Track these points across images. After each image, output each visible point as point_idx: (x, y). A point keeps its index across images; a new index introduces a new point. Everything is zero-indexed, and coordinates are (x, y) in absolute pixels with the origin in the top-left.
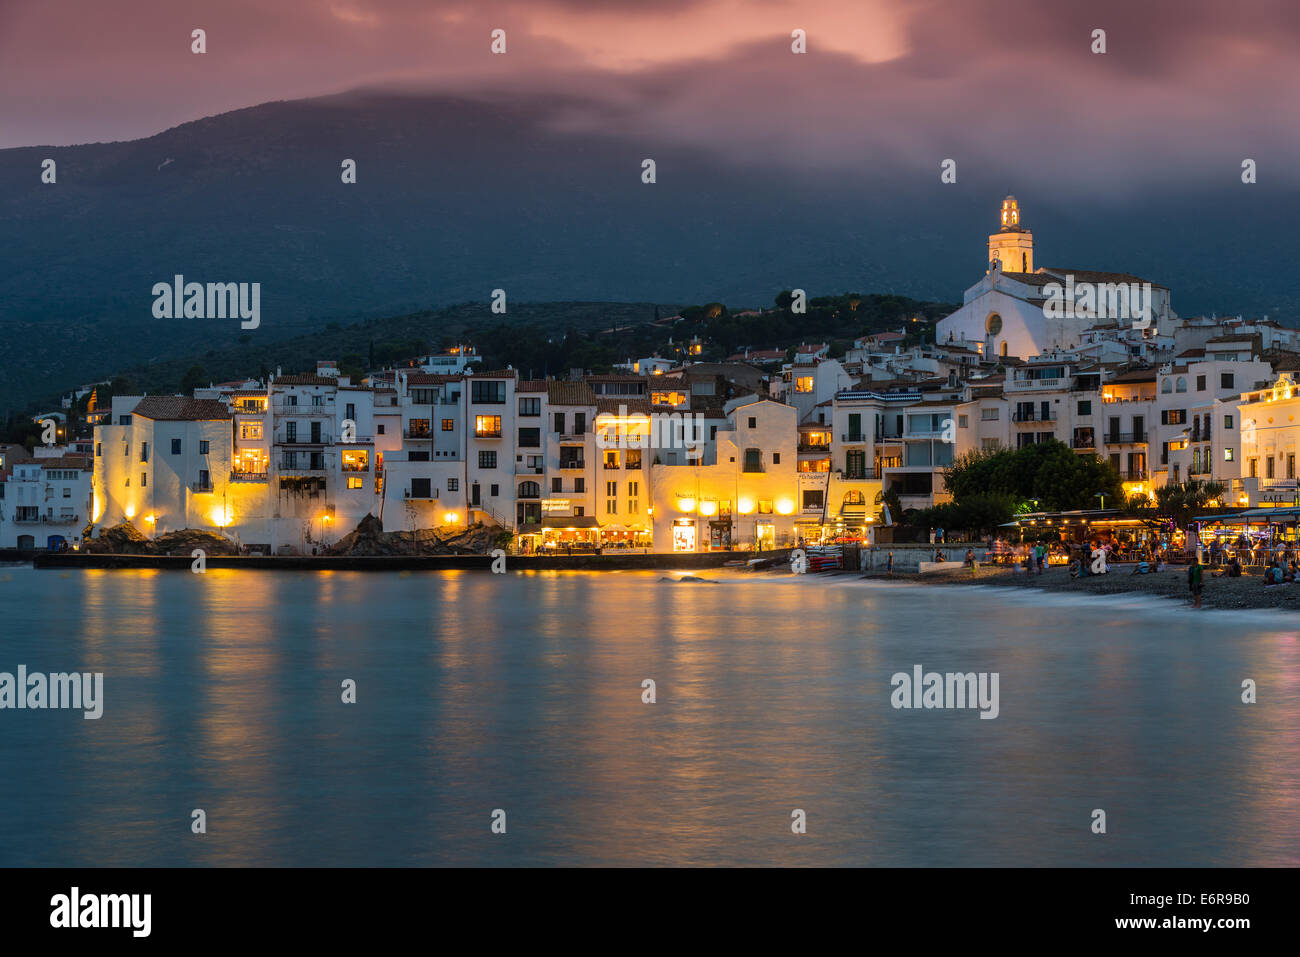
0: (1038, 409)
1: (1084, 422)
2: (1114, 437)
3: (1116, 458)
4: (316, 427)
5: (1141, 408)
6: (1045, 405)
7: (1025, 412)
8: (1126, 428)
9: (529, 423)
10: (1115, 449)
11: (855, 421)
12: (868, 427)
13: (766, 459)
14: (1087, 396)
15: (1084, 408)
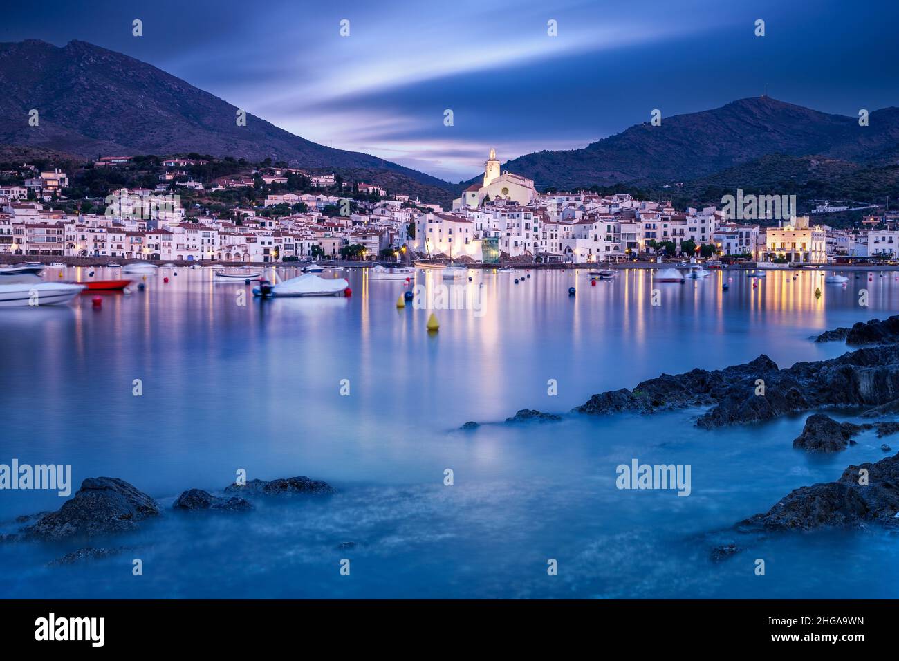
0: (652, 226)
1: (666, 229)
2: (674, 233)
3: (674, 240)
4: (481, 224)
5: (682, 227)
6: (654, 225)
7: (648, 227)
8: (678, 232)
9: (536, 225)
10: (674, 237)
11: (609, 227)
12: (612, 229)
13: (598, 237)
14: (666, 223)
15: (666, 226)
